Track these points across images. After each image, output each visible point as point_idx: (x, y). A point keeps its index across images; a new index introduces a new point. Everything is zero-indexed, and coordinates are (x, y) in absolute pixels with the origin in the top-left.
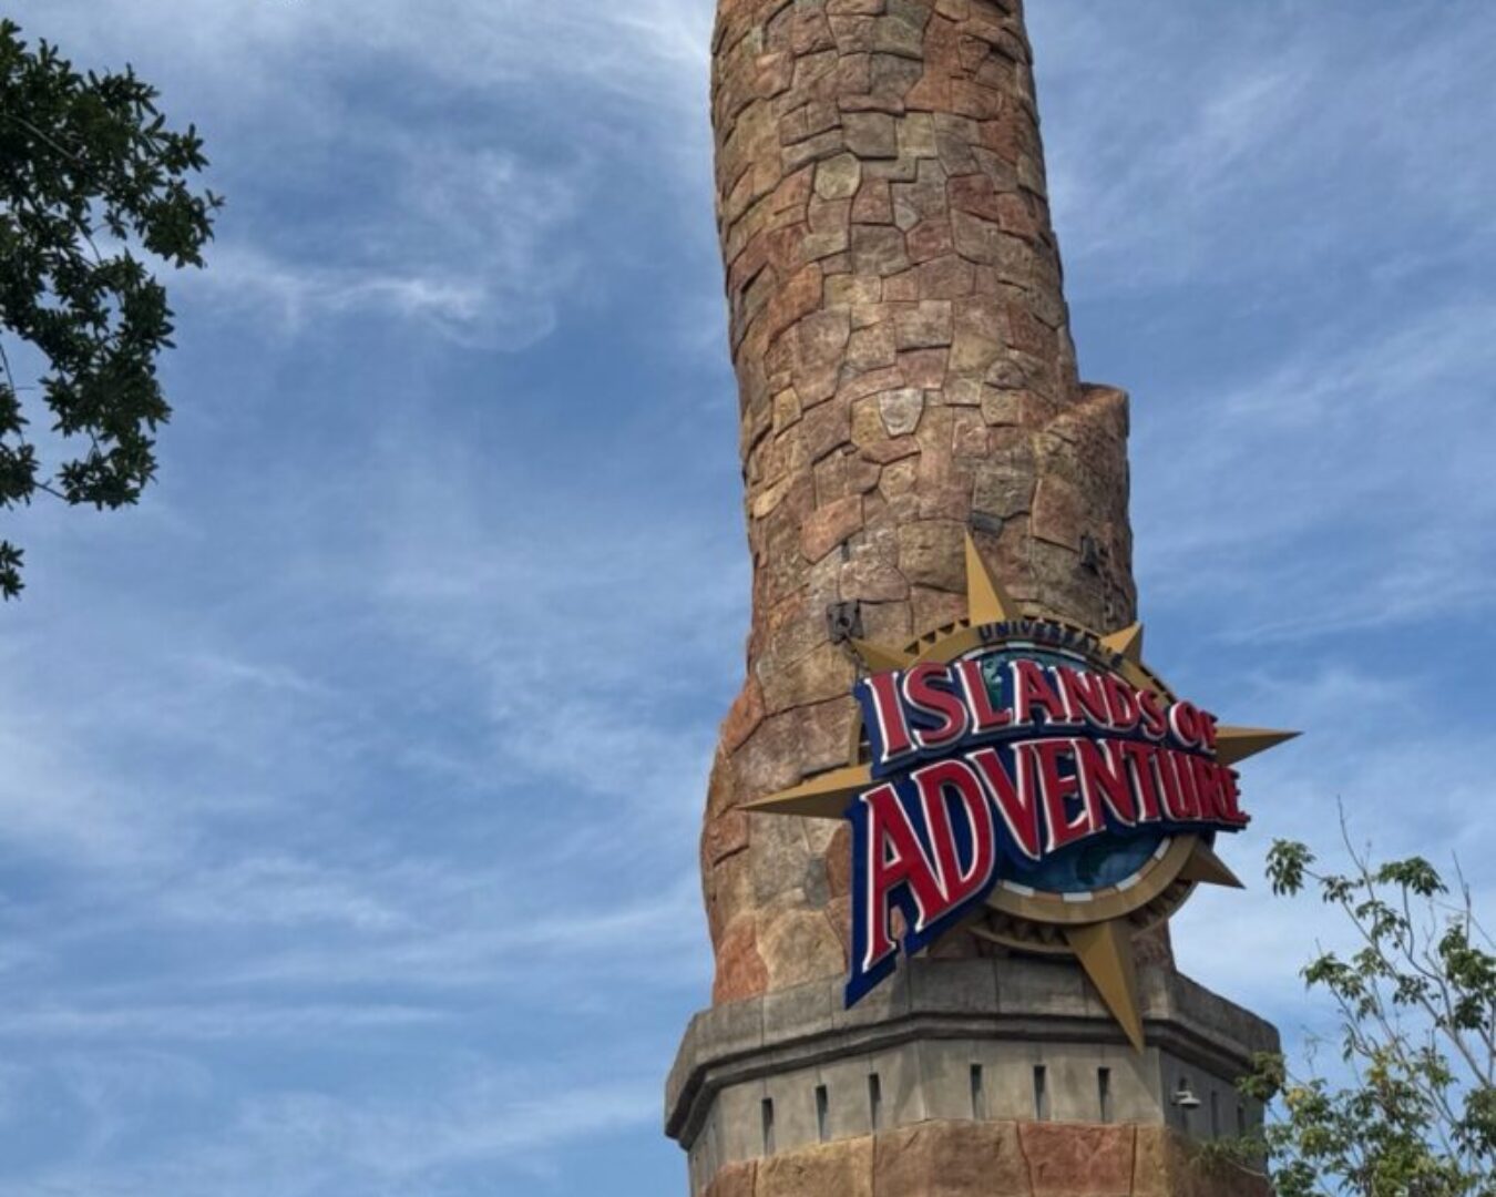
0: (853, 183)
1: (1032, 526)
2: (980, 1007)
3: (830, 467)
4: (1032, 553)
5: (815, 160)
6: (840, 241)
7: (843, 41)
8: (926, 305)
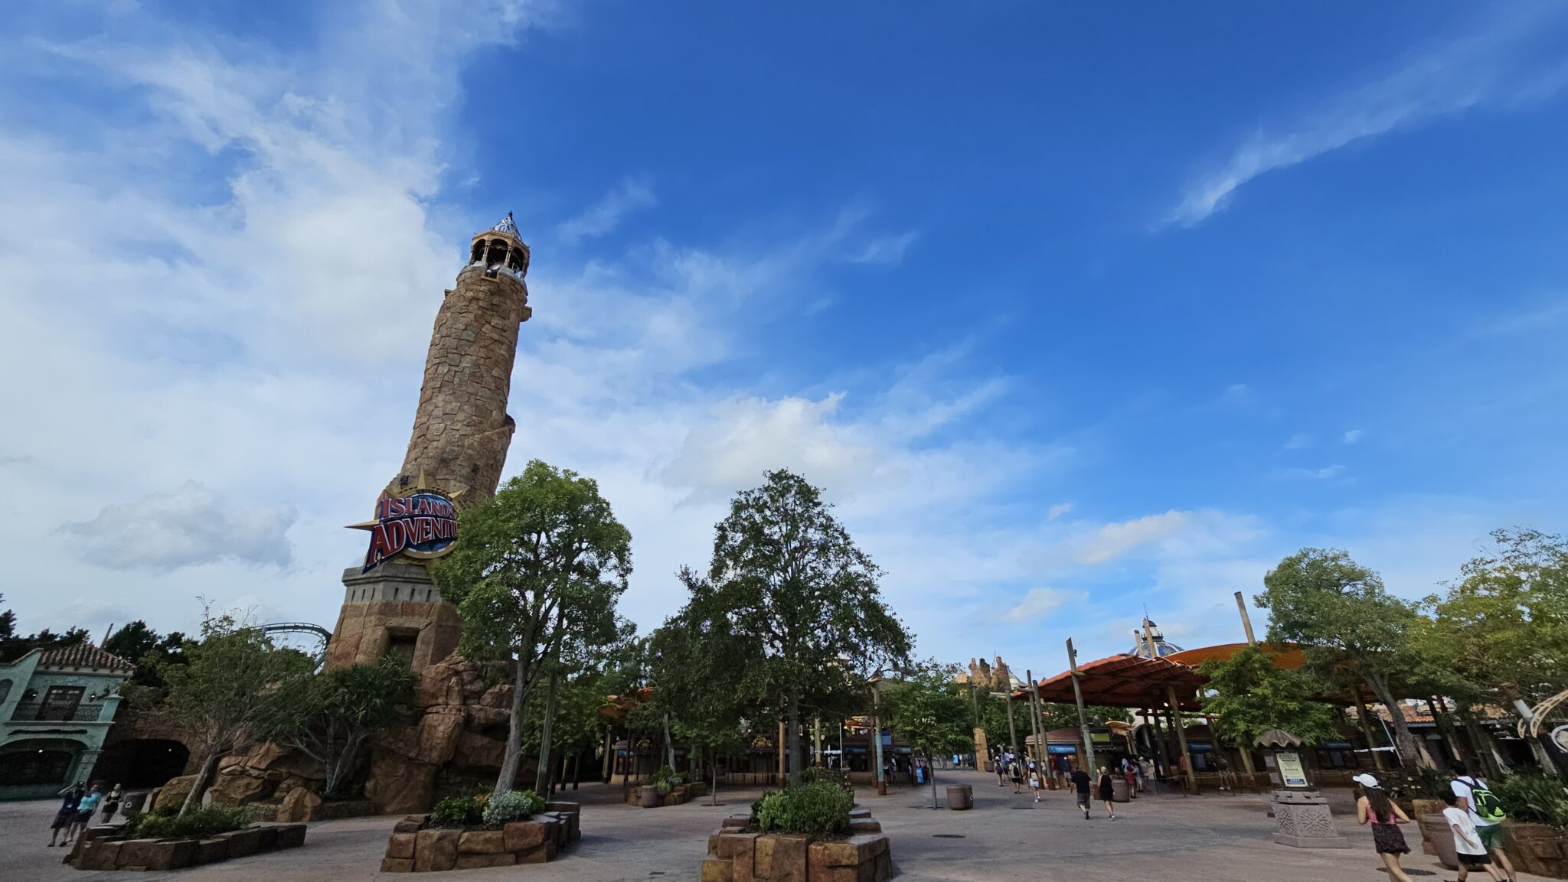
0: (446, 371)
1: (459, 462)
2: (400, 575)
3: (420, 440)
4: (457, 468)
5: (439, 363)
6: (438, 385)
7: (453, 335)
8: (454, 404)
